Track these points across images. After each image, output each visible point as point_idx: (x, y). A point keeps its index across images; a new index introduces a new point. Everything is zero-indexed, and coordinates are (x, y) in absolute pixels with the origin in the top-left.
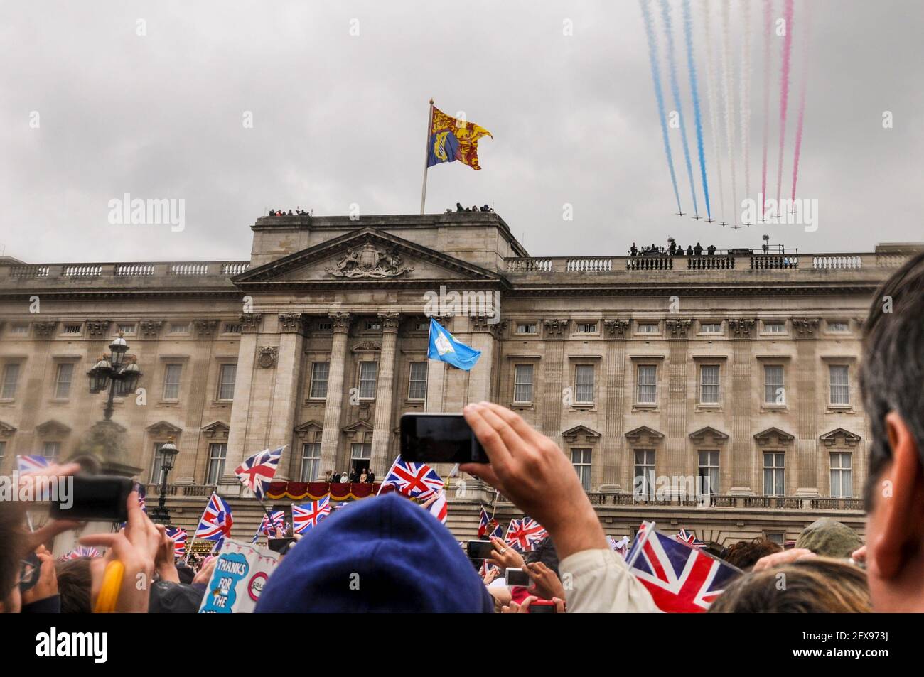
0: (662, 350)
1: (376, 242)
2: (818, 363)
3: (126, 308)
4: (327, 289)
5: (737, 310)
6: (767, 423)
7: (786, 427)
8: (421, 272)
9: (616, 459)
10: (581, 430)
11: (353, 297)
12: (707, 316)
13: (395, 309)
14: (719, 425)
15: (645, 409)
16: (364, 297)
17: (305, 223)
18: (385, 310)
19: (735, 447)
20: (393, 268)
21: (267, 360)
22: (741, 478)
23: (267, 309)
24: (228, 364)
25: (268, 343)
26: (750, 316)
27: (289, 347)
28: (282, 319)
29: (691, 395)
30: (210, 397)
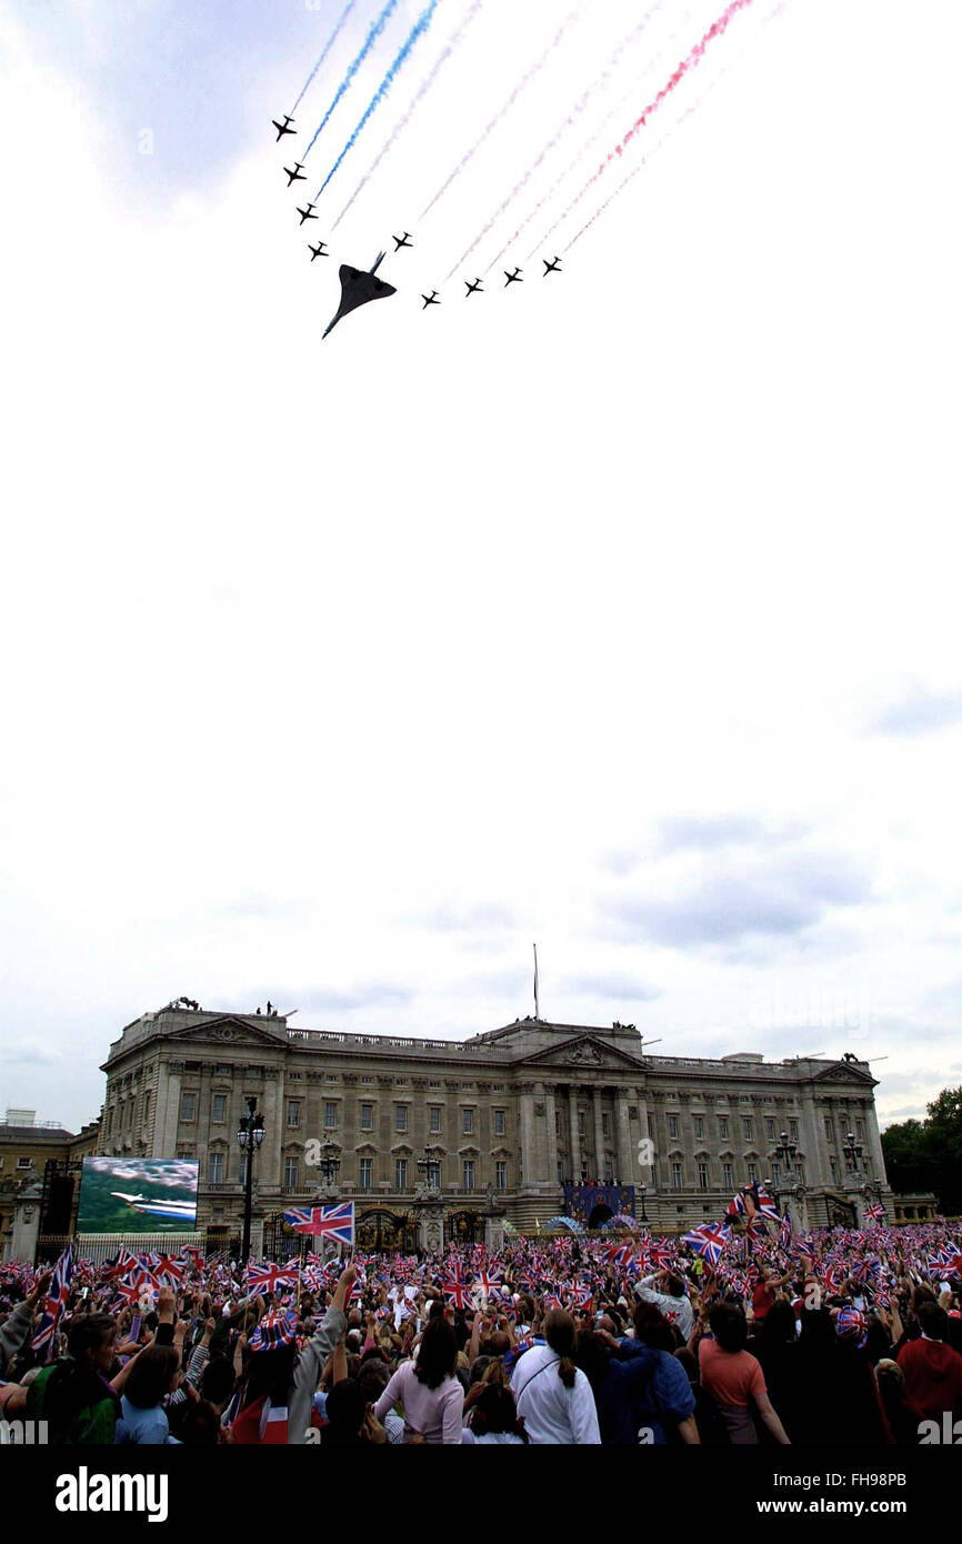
0: (705, 1111)
1: (592, 1044)
3: (435, 1071)
4: (568, 1069)
5: (731, 1089)
8: (613, 1063)
11: (580, 1075)
12: (719, 1093)
13: (601, 1083)
14: (731, 1151)
15: (701, 1142)
16: (585, 1075)
18: (597, 1083)
20: (599, 1059)
21: (540, 1111)
24: (514, 1111)
25: (539, 1100)
26: (735, 1094)
27: (551, 1103)
28: (545, 1086)
29: (718, 1135)
30: (492, 1132)
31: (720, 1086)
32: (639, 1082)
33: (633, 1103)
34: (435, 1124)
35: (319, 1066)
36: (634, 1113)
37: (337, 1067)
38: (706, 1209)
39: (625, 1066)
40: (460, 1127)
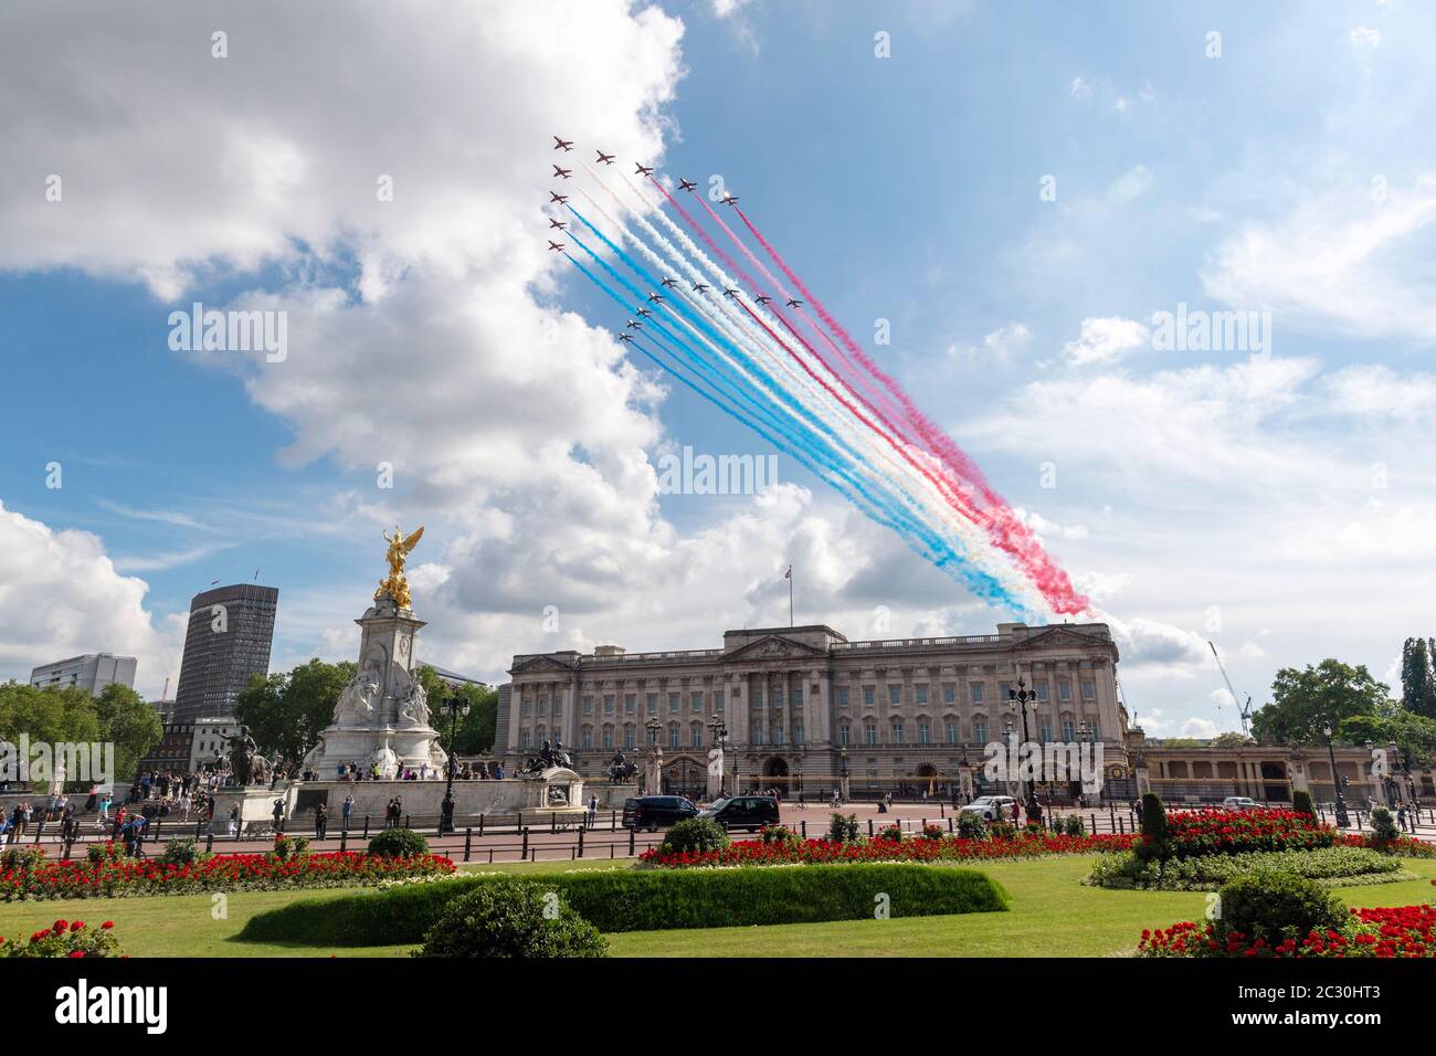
0: (902, 681)
1: (777, 640)
2: (968, 685)
3: (674, 671)
4: (757, 661)
5: (931, 662)
6: (949, 711)
7: (955, 713)
8: (796, 653)
9: (885, 728)
10: (869, 717)
11: (767, 664)
12: (919, 665)
13: (787, 670)
14: (927, 713)
15: (896, 707)
16: (773, 664)
17: (746, 633)
18: (782, 670)
19: (935, 722)
20: (784, 651)
21: (736, 693)
22: (939, 735)
23: (735, 671)
24: (720, 694)
25: (736, 685)
26: (936, 665)
27: (744, 686)
28: (740, 675)
29: (915, 700)
30: (713, 709)
31: (921, 660)
32: (823, 666)
33: (815, 682)
34: (673, 705)
35: (601, 677)
36: (815, 689)
37: (613, 676)
38: (898, 760)
39: (810, 654)
40: (691, 706)
